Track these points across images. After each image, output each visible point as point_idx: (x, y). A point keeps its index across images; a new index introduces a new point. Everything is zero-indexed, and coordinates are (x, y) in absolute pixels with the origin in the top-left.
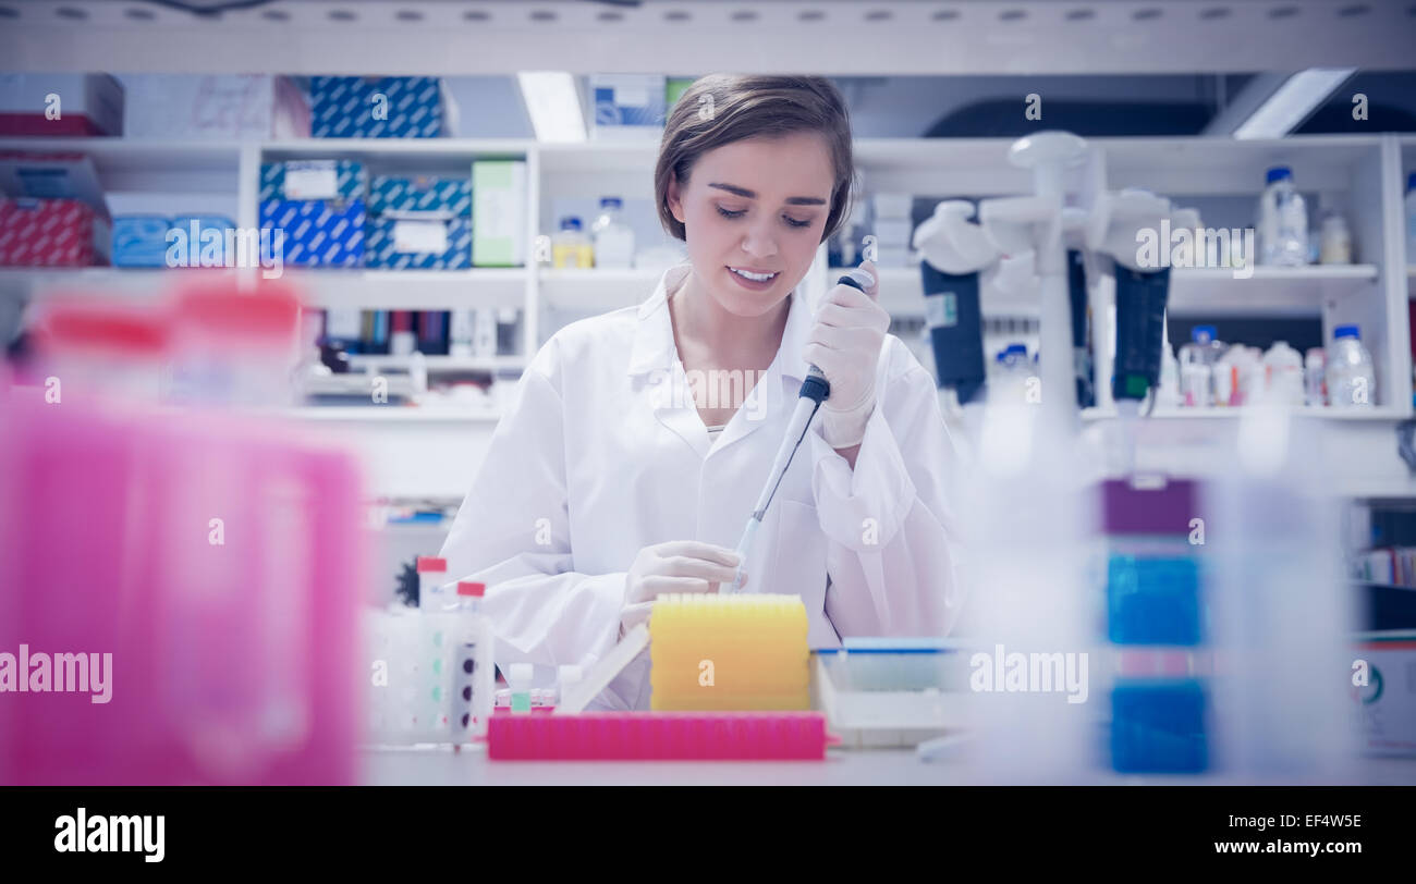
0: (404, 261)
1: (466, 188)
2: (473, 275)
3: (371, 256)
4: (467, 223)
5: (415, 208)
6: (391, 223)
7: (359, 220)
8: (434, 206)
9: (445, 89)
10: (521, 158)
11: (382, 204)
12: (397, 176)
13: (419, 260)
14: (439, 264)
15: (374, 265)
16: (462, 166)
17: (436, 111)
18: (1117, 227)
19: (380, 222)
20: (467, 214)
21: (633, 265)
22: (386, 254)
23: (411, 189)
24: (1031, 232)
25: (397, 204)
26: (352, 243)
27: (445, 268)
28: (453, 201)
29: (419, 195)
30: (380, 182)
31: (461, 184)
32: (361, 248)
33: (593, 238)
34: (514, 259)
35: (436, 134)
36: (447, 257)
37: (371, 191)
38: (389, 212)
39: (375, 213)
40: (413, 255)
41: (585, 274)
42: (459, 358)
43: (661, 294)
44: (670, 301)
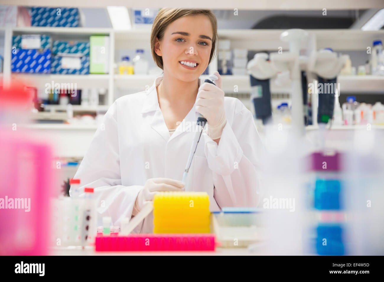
0: (65, 72)
1: (88, 45)
2: (90, 77)
3: (53, 69)
4: (88, 58)
5: (69, 52)
6: (60, 58)
7: (49, 57)
8: (76, 52)
10: (108, 35)
11: (57, 51)
12: (63, 41)
13: (70, 71)
14: (78, 73)
15: (54, 73)
16: (87, 37)
17: (77, 17)
18: (318, 63)
19: (56, 57)
20: (88, 55)
21: (148, 73)
22: (58, 69)
23: (68, 46)
24: (288, 65)
25: (63, 51)
26: (46, 65)
27: (80, 74)
28: (83, 50)
29: (70, 48)
30: (56, 43)
31: (86, 44)
32: (49, 67)
33: (133, 64)
34: (105, 71)
35: (77, 26)
36: (81, 70)
37: (53, 46)
38: (59, 54)
39: (55, 54)
40: (68, 70)
41: (130, 77)
42: (84, 106)
43: (154, 86)
44: (157, 88)
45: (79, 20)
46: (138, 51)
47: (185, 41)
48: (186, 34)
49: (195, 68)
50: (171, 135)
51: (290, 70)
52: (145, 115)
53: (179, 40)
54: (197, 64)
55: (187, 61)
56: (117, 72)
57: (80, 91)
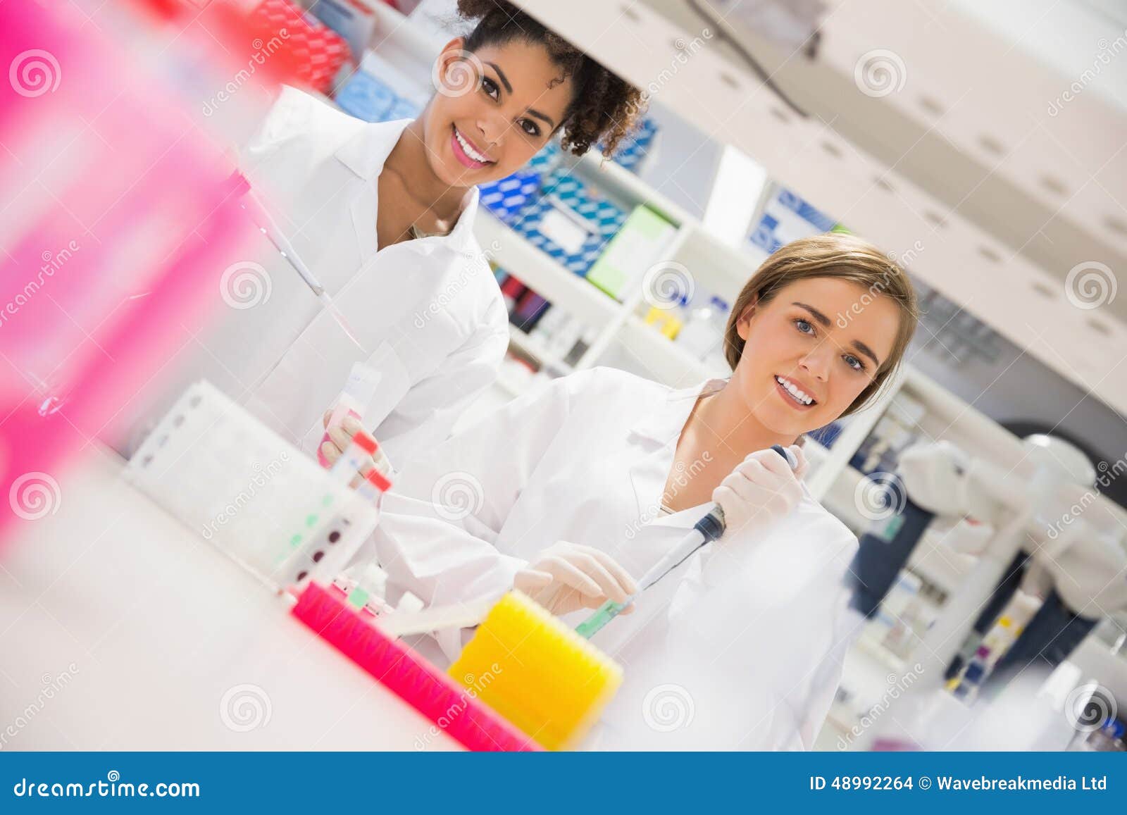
0: (538, 240)
1: (621, 219)
2: (581, 284)
3: (519, 220)
4: (604, 244)
5: (575, 208)
6: (549, 207)
7: (529, 189)
8: (589, 216)
9: (658, 139)
10: (676, 226)
11: (553, 189)
12: (578, 177)
13: (550, 247)
14: (562, 259)
15: (517, 228)
16: (631, 202)
17: (640, 149)
19: (542, 201)
20: (608, 238)
21: (703, 359)
22: (530, 226)
23: (582, 193)
24: (1000, 510)
25: (564, 196)
26: (512, 201)
27: (565, 265)
28: (605, 222)
29: (583, 201)
30: (564, 172)
31: (620, 213)
32: (514, 210)
33: (688, 320)
34: (619, 293)
35: (628, 167)
36: (572, 259)
37: (552, 175)
38: (554, 198)
39: (544, 192)
40: (548, 240)
41: (663, 341)
42: (533, 343)
43: (698, 390)
44: (700, 398)
45: (641, 157)
46: (716, 300)
47: (814, 335)
48: (824, 320)
49: (803, 407)
50: (659, 516)
51: (997, 527)
52: (634, 439)
53: (804, 325)
54: (813, 403)
55: (793, 382)
56: (642, 311)
57: (547, 306)
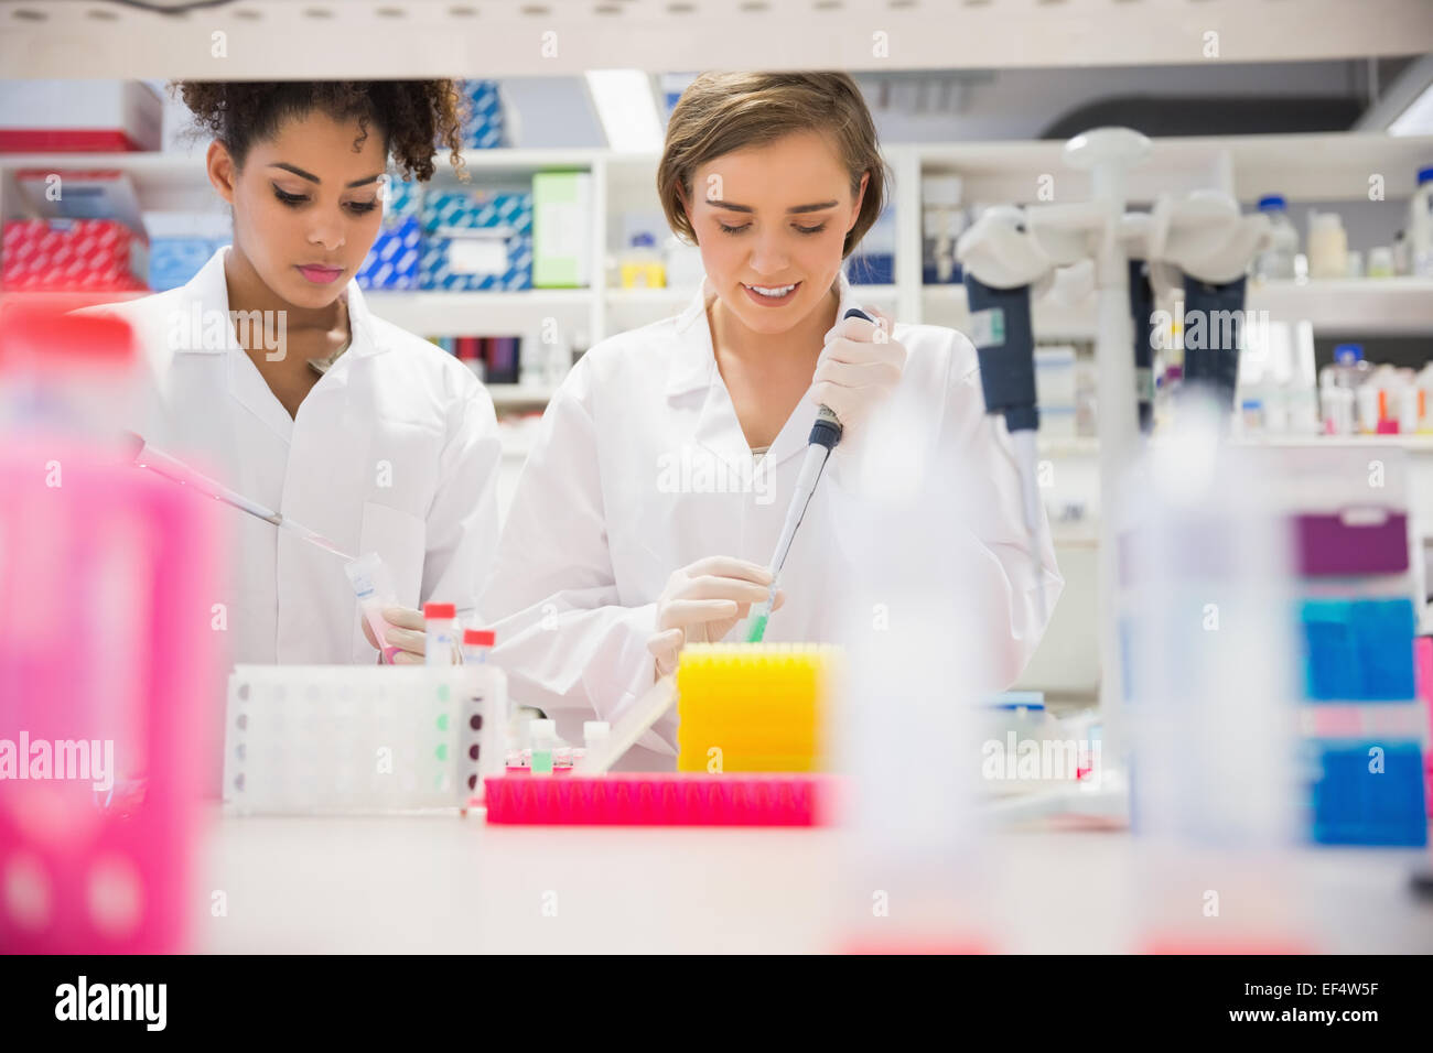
0: (460, 283)
1: (526, 203)
2: (533, 297)
3: (425, 277)
4: (528, 240)
5: (473, 225)
6: (446, 242)
7: (412, 239)
8: (493, 222)
9: (506, 96)
10: (586, 170)
11: (436, 222)
12: (453, 191)
13: (477, 282)
14: (497, 285)
15: (428, 287)
16: (523, 179)
17: (494, 119)
18: (1176, 233)
19: (435, 241)
20: (528, 231)
22: (441, 275)
23: (468, 205)
25: (454, 220)
26: (406, 262)
27: (505, 289)
28: (513, 216)
29: (476, 212)
30: (435, 197)
31: (521, 198)
32: (413, 271)
33: (665, 257)
34: (579, 279)
35: (496, 144)
36: (507, 278)
37: (426, 207)
38: (444, 231)
39: (430, 231)
40: (470, 277)
41: (656, 294)
42: (530, 388)
43: (700, 302)
44: (709, 310)
45: (501, 126)
56: (614, 280)
57: (515, 344)
